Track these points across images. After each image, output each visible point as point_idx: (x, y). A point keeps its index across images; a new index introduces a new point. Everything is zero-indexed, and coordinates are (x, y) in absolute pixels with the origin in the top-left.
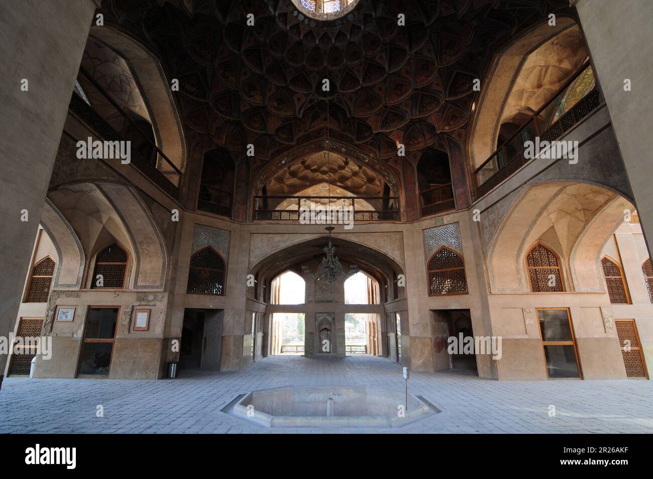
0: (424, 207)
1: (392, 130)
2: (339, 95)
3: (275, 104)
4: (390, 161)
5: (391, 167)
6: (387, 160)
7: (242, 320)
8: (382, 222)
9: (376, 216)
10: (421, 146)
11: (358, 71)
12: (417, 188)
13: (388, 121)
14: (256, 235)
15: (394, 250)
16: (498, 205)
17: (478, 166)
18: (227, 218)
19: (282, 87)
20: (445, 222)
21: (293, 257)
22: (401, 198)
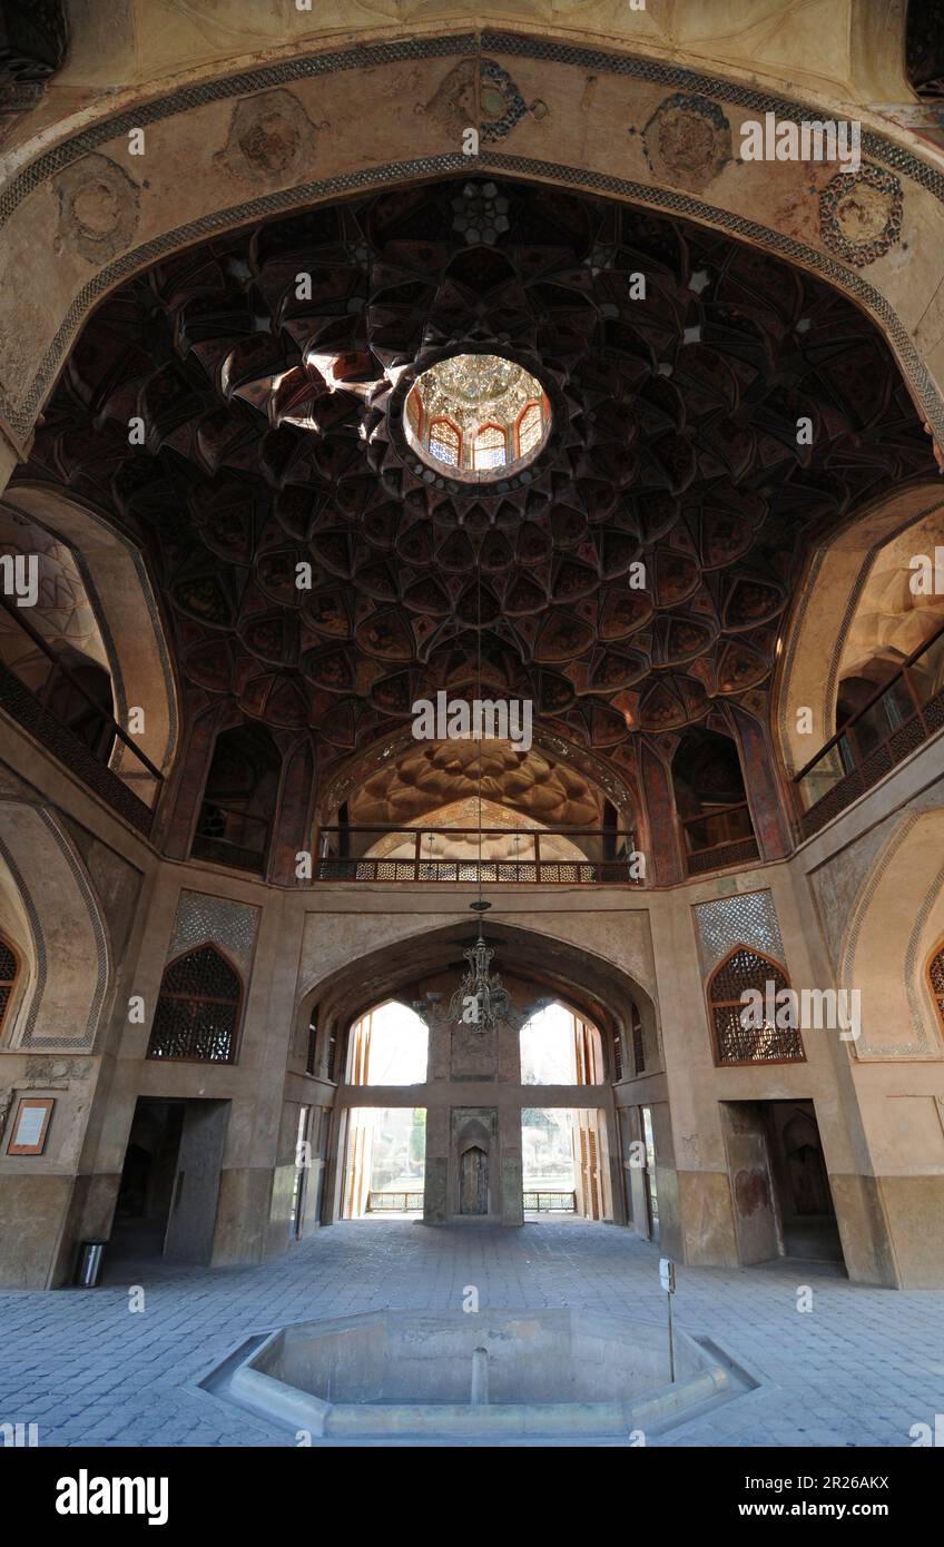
0: (691, 853)
1: (615, 690)
2: (504, 621)
3: (373, 635)
4: (614, 755)
5: (617, 767)
6: (608, 752)
7: (272, 1126)
8: (601, 886)
9: (588, 872)
10: (679, 722)
11: (544, 575)
12: (675, 812)
13: (607, 673)
14: (317, 916)
15: (629, 953)
16: (852, 852)
17: (799, 767)
18: (255, 878)
19: (387, 603)
20: (741, 889)
21: (403, 967)
22: (641, 834)
